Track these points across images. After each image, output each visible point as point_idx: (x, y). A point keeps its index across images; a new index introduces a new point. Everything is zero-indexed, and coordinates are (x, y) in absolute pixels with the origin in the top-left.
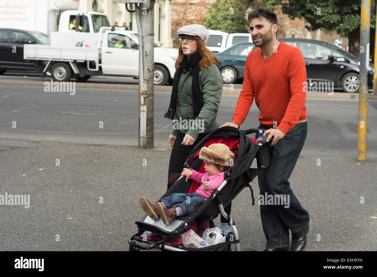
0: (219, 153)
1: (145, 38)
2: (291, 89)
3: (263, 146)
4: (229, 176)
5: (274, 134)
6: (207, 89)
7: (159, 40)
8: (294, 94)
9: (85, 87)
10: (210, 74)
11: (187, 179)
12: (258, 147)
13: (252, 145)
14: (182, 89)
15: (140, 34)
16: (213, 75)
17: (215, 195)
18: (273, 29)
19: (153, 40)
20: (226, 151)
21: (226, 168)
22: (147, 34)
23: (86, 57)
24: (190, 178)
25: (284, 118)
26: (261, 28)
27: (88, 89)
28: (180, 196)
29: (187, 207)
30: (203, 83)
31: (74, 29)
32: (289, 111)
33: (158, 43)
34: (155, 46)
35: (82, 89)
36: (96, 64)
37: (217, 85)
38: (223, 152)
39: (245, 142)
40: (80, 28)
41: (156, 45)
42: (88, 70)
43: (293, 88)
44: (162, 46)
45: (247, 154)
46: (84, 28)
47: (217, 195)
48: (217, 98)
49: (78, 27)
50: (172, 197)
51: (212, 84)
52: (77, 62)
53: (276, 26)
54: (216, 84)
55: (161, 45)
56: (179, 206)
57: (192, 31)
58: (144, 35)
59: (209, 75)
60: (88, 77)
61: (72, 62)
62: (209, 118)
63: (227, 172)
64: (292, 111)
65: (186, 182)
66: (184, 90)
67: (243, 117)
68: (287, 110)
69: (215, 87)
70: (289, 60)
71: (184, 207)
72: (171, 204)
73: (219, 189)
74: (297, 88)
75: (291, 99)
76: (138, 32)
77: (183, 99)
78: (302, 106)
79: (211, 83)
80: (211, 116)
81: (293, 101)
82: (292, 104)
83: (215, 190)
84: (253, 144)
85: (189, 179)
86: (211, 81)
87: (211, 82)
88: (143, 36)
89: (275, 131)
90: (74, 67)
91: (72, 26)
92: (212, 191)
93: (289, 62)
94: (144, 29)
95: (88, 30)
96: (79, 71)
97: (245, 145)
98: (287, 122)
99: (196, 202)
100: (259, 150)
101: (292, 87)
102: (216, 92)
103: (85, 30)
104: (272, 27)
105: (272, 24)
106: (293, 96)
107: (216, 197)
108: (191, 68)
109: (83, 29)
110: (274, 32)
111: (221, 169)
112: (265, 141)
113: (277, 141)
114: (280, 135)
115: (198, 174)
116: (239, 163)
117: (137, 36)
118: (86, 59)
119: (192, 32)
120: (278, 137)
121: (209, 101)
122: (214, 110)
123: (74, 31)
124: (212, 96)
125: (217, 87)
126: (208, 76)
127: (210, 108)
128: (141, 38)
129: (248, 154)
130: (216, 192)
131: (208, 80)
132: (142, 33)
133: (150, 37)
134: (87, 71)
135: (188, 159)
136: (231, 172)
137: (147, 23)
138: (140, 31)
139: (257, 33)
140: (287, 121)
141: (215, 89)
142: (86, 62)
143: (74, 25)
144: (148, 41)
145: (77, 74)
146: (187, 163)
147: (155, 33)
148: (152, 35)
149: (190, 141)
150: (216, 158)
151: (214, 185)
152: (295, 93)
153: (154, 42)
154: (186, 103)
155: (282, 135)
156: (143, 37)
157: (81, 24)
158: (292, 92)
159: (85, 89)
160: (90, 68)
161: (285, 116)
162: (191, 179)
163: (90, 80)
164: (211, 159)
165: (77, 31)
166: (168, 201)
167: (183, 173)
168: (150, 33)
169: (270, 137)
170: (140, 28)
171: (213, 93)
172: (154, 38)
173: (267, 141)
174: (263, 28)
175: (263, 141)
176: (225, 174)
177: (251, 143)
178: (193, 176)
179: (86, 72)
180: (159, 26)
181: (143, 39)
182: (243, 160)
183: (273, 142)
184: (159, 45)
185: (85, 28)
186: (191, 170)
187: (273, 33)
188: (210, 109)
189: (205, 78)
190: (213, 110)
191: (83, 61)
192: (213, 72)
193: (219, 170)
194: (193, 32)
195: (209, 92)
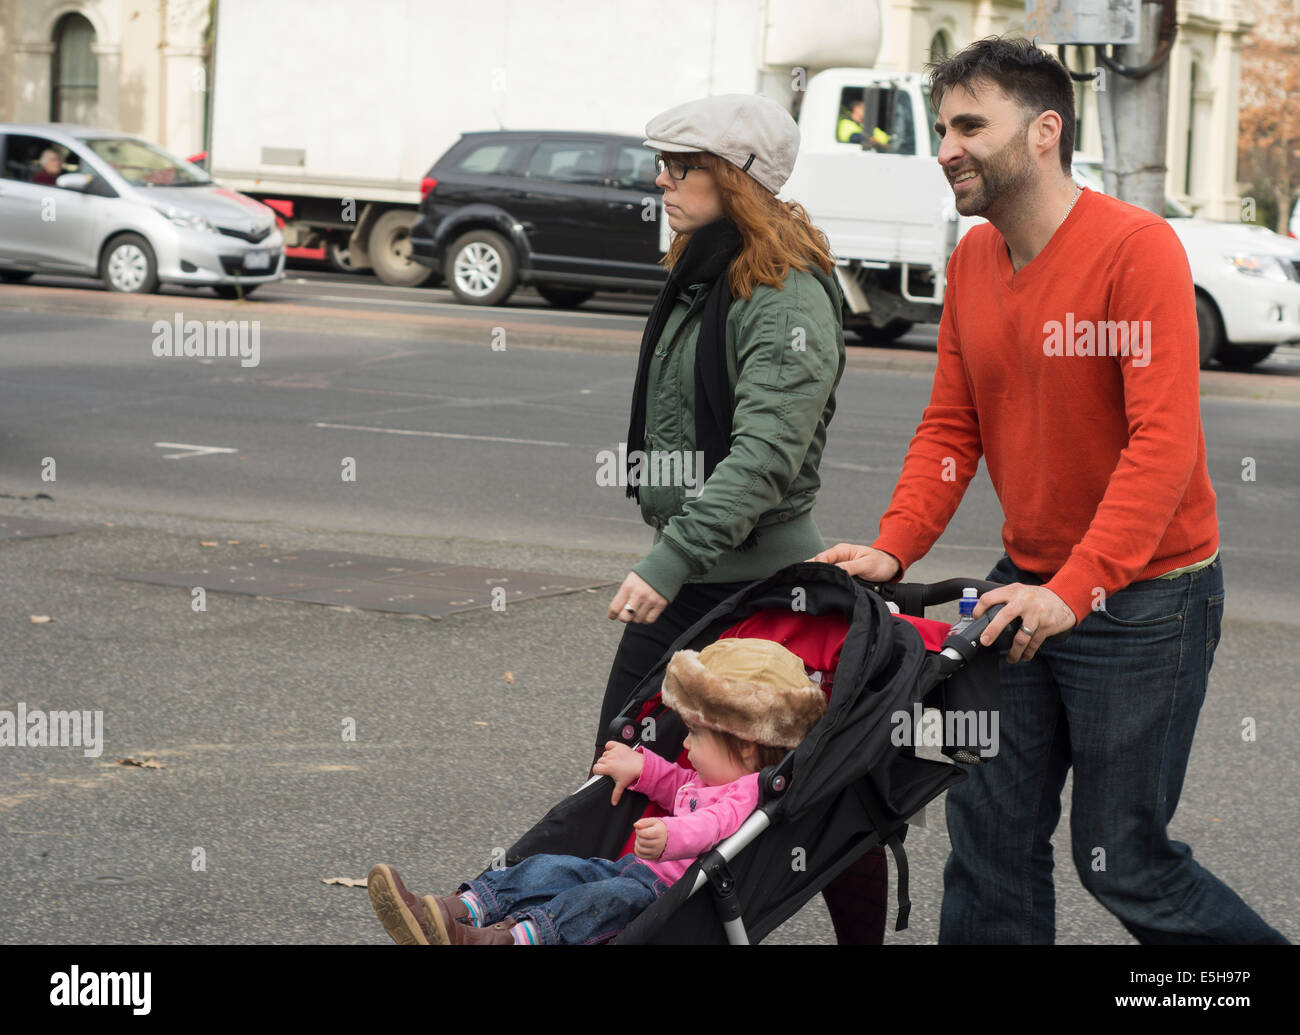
0: (729, 681)
1: (1128, 181)
2: (1129, 411)
3: (963, 660)
4: (781, 793)
5: (1024, 612)
6: (749, 381)
7: (1187, 191)
8: (1138, 433)
9: (890, 366)
10: (772, 313)
11: (617, 792)
12: (937, 666)
13: (910, 657)
14: (661, 377)
15: (1111, 165)
16: (783, 319)
17: (701, 876)
18: (1034, 135)
19: (1160, 189)
20: (769, 676)
21: (766, 755)
22: (1138, 166)
23: (898, 250)
24: (632, 788)
25: (1084, 540)
26: (975, 130)
27: (899, 373)
28: (558, 867)
29: (563, 923)
30: (741, 353)
31: (855, 139)
32: (1113, 507)
33: (1182, 202)
34: (1170, 213)
35: (877, 372)
36: (933, 277)
37: (799, 363)
38: (755, 677)
39: (873, 637)
40: (880, 136)
41: (1171, 208)
42: (904, 300)
43: (1136, 403)
44: (1199, 214)
45: (877, 695)
46: (895, 137)
47: (714, 877)
48: (787, 423)
49: (870, 132)
50: (522, 870)
51: (774, 357)
52: (864, 270)
53: (1052, 122)
54: (791, 361)
55: (1194, 209)
56: (528, 918)
57: (681, 131)
58: (1127, 168)
59: (766, 319)
60: (902, 326)
61: (842, 268)
62: (737, 509)
63: (769, 771)
64: (1122, 508)
65: (614, 803)
66: (668, 382)
67: (923, 525)
68: (1105, 502)
69: (783, 375)
70: (1111, 275)
71: (549, 922)
72: (507, 902)
73: (727, 850)
74: (1152, 408)
75: (1123, 452)
76: (1105, 156)
77: (662, 421)
78: (1175, 489)
79: (769, 355)
80: (749, 499)
81: (1133, 464)
82: (1126, 477)
83: (707, 854)
84: (915, 652)
85: (626, 792)
86: (772, 347)
87: (769, 352)
88: (1122, 171)
89: (1031, 599)
90: (851, 289)
91: (850, 128)
92: (688, 863)
93: (1110, 286)
94: (1125, 148)
95: (908, 148)
96: (870, 302)
97: (867, 654)
98: (1095, 560)
99: (610, 905)
100: (941, 678)
101: (1135, 398)
102: (789, 397)
103: (896, 146)
104: (1032, 126)
105: (1029, 111)
106: (1132, 444)
107: (706, 886)
108: (702, 285)
109: (890, 142)
110: (1039, 146)
111: (745, 753)
112: (977, 640)
113: (1037, 646)
114: (1053, 620)
115: (671, 772)
116: (829, 736)
117: (1099, 173)
118: (897, 257)
119: (680, 138)
120: (1041, 627)
121: (751, 433)
122: (769, 477)
123: (857, 148)
124: (768, 411)
125: (795, 375)
126: (760, 322)
127: (748, 467)
128: (1112, 179)
129: (883, 698)
130: (710, 864)
131: (757, 342)
132: (1119, 163)
133: (1148, 179)
134: (900, 305)
135: (633, 701)
136: (787, 773)
137: (1138, 124)
138: (1112, 153)
139: (956, 152)
140: (1095, 552)
141: (786, 383)
142: (895, 270)
143: (858, 123)
144: (1141, 195)
145: (862, 316)
146: (624, 719)
147: (1170, 162)
148: (1158, 168)
149: (640, 606)
150: (713, 702)
151: (695, 833)
152: (1144, 430)
153: (1163, 199)
154: (674, 437)
155: (1065, 619)
156: (1120, 177)
157: (884, 124)
158: (1132, 424)
159: (890, 373)
160: (912, 292)
161: (1091, 531)
162: (634, 792)
163: (908, 337)
164: (696, 709)
165: (866, 149)
166: (500, 891)
167: (603, 763)
168: (1150, 160)
169: (1000, 621)
170: (1110, 143)
171: (772, 400)
172: (1162, 181)
173: (985, 640)
174: (984, 130)
175: (967, 638)
176: (760, 781)
177: (909, 646)
178: (643, 779)
179: (894, 308)
180: (1190, 135)
181: (1120, 183)
182: (855, 722)
183: (1015, 646)
184: (1185, 210)
185: (898, 138)
186: (641, 751)
187: (1034, 151)
188: (747, 470)
189: (749, 331)
190: (765, 478)
191: (885, 266)
192: (786, 305)
193: (740, 759)
194: (686, 138)
195: (757, 394)
